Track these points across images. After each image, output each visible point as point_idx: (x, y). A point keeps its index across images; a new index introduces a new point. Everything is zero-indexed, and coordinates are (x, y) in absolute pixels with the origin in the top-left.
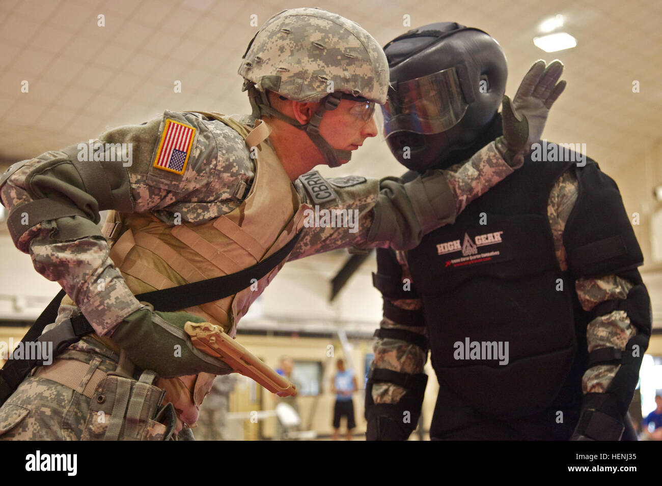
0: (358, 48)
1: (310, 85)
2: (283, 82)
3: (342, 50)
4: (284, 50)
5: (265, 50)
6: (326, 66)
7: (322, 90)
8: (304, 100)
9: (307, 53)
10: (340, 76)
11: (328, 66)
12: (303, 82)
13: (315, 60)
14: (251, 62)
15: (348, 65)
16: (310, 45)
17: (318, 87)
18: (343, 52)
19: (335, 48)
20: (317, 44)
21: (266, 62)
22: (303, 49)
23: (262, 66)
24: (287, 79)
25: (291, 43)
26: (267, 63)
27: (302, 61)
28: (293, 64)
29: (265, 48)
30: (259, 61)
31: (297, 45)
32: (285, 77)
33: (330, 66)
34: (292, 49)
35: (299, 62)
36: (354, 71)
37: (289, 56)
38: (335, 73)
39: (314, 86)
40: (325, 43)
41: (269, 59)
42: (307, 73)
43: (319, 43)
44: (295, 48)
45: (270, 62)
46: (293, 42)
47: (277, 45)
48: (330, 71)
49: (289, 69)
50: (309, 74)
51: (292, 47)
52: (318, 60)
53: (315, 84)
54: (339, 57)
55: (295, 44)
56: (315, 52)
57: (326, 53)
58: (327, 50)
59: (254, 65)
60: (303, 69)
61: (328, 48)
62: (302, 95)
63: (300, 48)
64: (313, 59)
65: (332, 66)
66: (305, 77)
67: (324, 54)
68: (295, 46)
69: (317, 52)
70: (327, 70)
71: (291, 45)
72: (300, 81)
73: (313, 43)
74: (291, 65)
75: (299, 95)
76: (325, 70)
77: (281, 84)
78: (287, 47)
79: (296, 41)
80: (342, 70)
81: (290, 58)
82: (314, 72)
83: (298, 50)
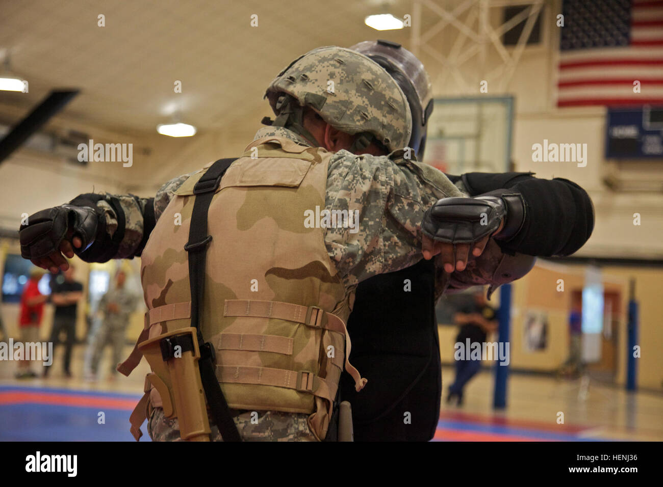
0: (400, 102)
1: (352, 115)
2: (327, 103)
3: (387, 97)
4: (334, 77)
5: (314, 71)
6: (369, 105)
7: (361, 125)
8: (342, 127)
9: (356, 87)
10: (379, 119)
11: (371, 106)
12: (346, 111)
13: (362, 96)
14: (295, 77)
15: (389, 113)
16: (361, 81)
17: (358, 121)
18: (387, 99)
19: (381, 93)
20: (367, 82)
21: (313, 81)
22: (353, 82)
23: (307, 84)
24: (331, 102)
25: (342, 73)
26: (313, 83)
27: (350, 92)
28: (341, 91)
29: (313, 69)
30: (305, 79)
31: (348, 77)
32: (330, 100)
33: (373, 106)
34: (342, 78)
35: (347, 92)
36: (391, 121)
37: (338, 84)
38: (375, 115)
39: (355, 118)
40: (374, 85)
41: (316, 80)
42: (352, 104)
43: (370, 83)
44: (345, 79)
45: (316, 83)
46: (344, 72)
47: (327, 70)
48: (371, 112)
49: (336, 94)
50: (354, 106)
51: (342, 77)
52: (364, 97)
53: (356, 117)
54: (383, 103)
55: (346, 75)
56: (363, 89)
57: (373, 94)
58: (375, 92)
59: (298, 81)
60: (349, 99)
61: (375, 90)
62: (342, 122)
63: (350, 81)
64: (359, 94)
65: (374, 107)
66: (349, 107)
67: (371, 94)
68: (346, 77)
69: (366, 90)
70: (370, 109)
71: (342, 75)
72: (344, 109)
73: (363, 80)
74: (339, 91)
75: (340, 120)
76: (368, 109)
77: (325, 105)
78: (337, 74)
79: (348, 73)
80: (382, 115)
81: (339, 85)
82: (358, 106)
83: (348, 82)
